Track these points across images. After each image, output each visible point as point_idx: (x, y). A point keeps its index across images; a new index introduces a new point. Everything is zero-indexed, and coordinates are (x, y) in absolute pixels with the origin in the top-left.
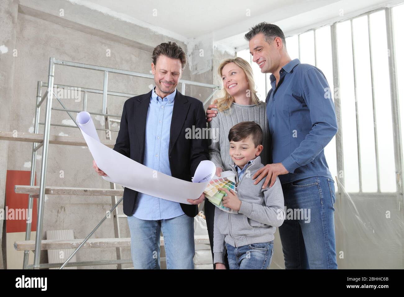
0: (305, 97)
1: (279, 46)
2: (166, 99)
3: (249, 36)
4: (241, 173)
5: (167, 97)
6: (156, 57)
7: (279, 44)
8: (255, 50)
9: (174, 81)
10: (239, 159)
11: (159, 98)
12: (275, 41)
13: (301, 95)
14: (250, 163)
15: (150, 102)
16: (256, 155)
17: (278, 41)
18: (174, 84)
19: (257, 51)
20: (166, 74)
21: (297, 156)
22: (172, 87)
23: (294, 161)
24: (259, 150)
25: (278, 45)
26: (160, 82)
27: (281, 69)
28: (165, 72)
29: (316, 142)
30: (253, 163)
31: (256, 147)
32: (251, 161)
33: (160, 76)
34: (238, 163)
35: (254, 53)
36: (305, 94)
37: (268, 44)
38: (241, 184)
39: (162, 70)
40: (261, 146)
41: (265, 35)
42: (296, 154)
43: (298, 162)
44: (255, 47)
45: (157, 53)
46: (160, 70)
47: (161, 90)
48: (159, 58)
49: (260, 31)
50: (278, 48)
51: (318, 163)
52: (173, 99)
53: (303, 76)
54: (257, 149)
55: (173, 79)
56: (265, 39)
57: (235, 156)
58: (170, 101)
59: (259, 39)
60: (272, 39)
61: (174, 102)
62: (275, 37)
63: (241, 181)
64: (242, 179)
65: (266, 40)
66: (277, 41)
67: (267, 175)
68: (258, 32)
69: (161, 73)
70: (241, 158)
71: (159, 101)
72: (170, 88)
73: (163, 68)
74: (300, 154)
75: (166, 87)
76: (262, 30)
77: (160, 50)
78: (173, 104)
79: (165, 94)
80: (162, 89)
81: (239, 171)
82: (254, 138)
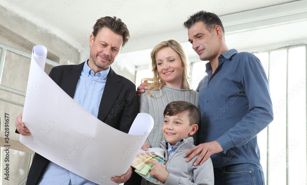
0: (244, 83)
1: (219, 34)
2: (99, 75)
3: (189, 24)
4: (171, 151)
5: (101, 72)
6: (99, 28)
7: (219, 32)
8: (195, 37)
9: (111, 56)
10: (170, 134)
11: (92, 71)
12: (215, 29)
13: (240, 81)
14: (182, 140)
15: (81, 75)
16: (189, 134)
17: (218, 29)
18: (110, 61)
19: (197, 38)
20: (106, 48)
21: (233, 135)
22: (108, 64)
23: (230, 139)
24: (193, 130)
25: (217, 33)
26: (97, 55)
27: (220, 55)
28: (105, 45)
29: (254, 123)
30: (186, 141)
31: (191, 125)
32: (184, 139)
33: (99, 49)
34: (170, 139)
35: (194, 40)
36: (245, 80)
37: (209, 32)
38: (171, 161)
39: (103, 42)
40: (196, 125)
41: (205, 23)
42: (233, 132)
43: (233, 141)
44: (195, 34)
45: (101, 24)
46: (100, 42)
47: (95, 64)
48: (102, 29)
49: (200, 18)
50: (218, 36)
51: (250, 151)
52: (106, 76)
53: (244, 62)
54: (191, 128)
55: (111, 54)
56: (205, 27)
57: (167, 131)
58: (103, 77)
59: (199, 27)
60: (212, 27)
61: (106, 79)
62: (215, 25)
63: (171, 159)
64: (172, 157)
65: (207, 27)
66: (216, 29)
67: (201, 152)
68: (198, 21)
69: (101, 45)
70: (173, 134)
71: (91, 74)
72: (106, 64)
73: (105, 41)
74: (236, 133)
75: (102, 61)
76: (202, 18)
77: (106, 22)
78: (105, 81)
79: (98, 69)
80: (97, 63)
81: (170, 149)
82: (190, 115)
